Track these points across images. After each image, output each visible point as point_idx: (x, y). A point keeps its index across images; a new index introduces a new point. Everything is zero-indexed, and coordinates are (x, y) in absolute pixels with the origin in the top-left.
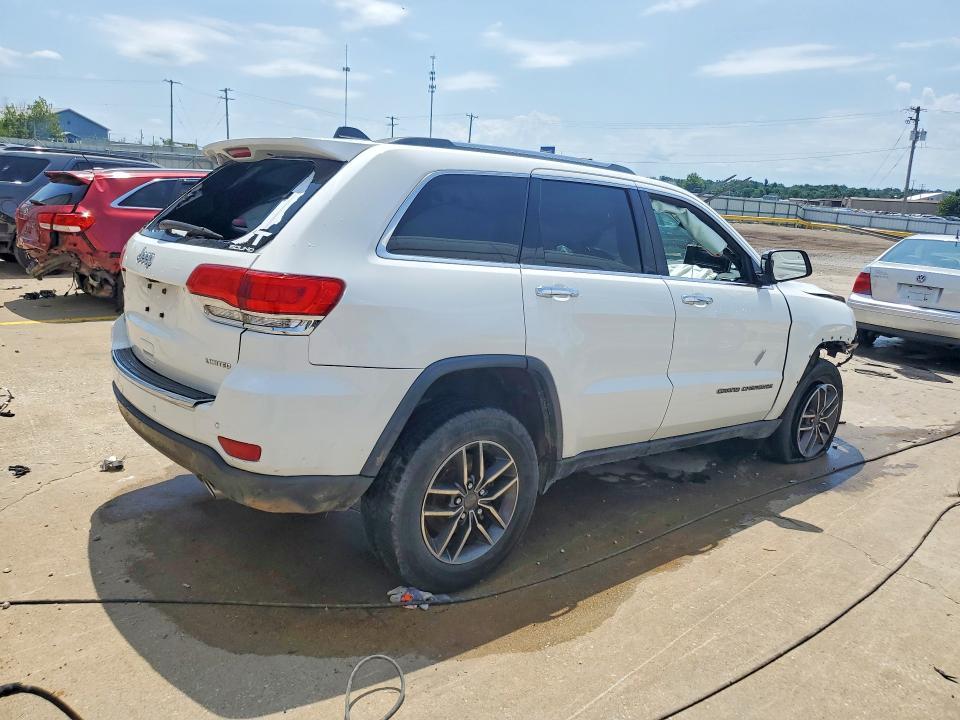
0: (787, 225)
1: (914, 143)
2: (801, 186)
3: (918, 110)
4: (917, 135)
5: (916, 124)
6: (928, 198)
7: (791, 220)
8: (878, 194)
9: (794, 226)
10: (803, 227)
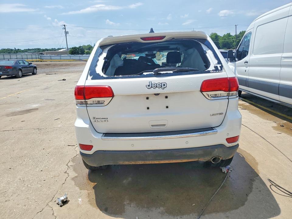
0: (37, 61)
1: (66, 35)
2: (27, 49)
3: (65, 26)
4: (66, 33)
5: (65, 29)
6: (64, 50)
7: (38, 60)
8: (50, 50)
9: (39, 61)
10: (41, 61)
